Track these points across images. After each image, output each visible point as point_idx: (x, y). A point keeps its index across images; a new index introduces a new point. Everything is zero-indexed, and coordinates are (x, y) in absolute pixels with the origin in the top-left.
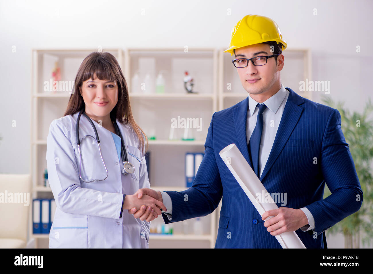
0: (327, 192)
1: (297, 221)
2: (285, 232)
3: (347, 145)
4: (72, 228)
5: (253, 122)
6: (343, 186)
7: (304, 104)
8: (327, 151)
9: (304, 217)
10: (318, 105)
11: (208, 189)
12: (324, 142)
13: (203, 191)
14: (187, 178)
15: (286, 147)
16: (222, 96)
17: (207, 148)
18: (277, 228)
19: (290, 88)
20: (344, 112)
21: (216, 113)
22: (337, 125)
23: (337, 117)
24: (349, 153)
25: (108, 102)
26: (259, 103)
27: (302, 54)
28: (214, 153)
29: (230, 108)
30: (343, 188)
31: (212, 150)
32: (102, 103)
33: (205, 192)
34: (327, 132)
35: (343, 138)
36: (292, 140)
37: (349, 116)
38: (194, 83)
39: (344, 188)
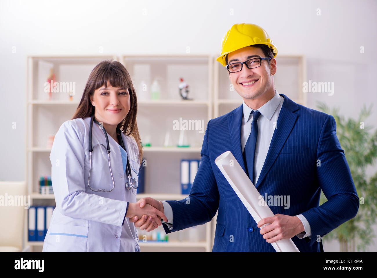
0: (323, 199)
1: (293, 228)
2: (281, 239)
3: (342, 151)
4: (72, 236)
5: (247, 130)
6: (339, 193)
7: (298, 111)
8: (322, 158)
9: (300, 224)
10: (313, 112)
11: (206, 197)
12: (319, 148)
13: (200, 200)
14: (182, 185)
15: (281, 154)
16: (217, 102)
17: (203, 156)
18: (273, 236)
19: (285, 95)
20: (339, 118)
21: (211, 120)
22: (332, 131)
23: (332, 123)
24: (344, 160)
25: (121, 109)
26: (254, 110)
27: (296, 61)
28: (210, 161)
29: (226, 116)
30: (338, 195)
31: (208, 158)
32: (116, 111)
33: (203, 201)
34: (322, 138)
35: (338, 144)
36: (287, 147)
37: (344, 123)
38: (189, 89)
39: (340, 194)
